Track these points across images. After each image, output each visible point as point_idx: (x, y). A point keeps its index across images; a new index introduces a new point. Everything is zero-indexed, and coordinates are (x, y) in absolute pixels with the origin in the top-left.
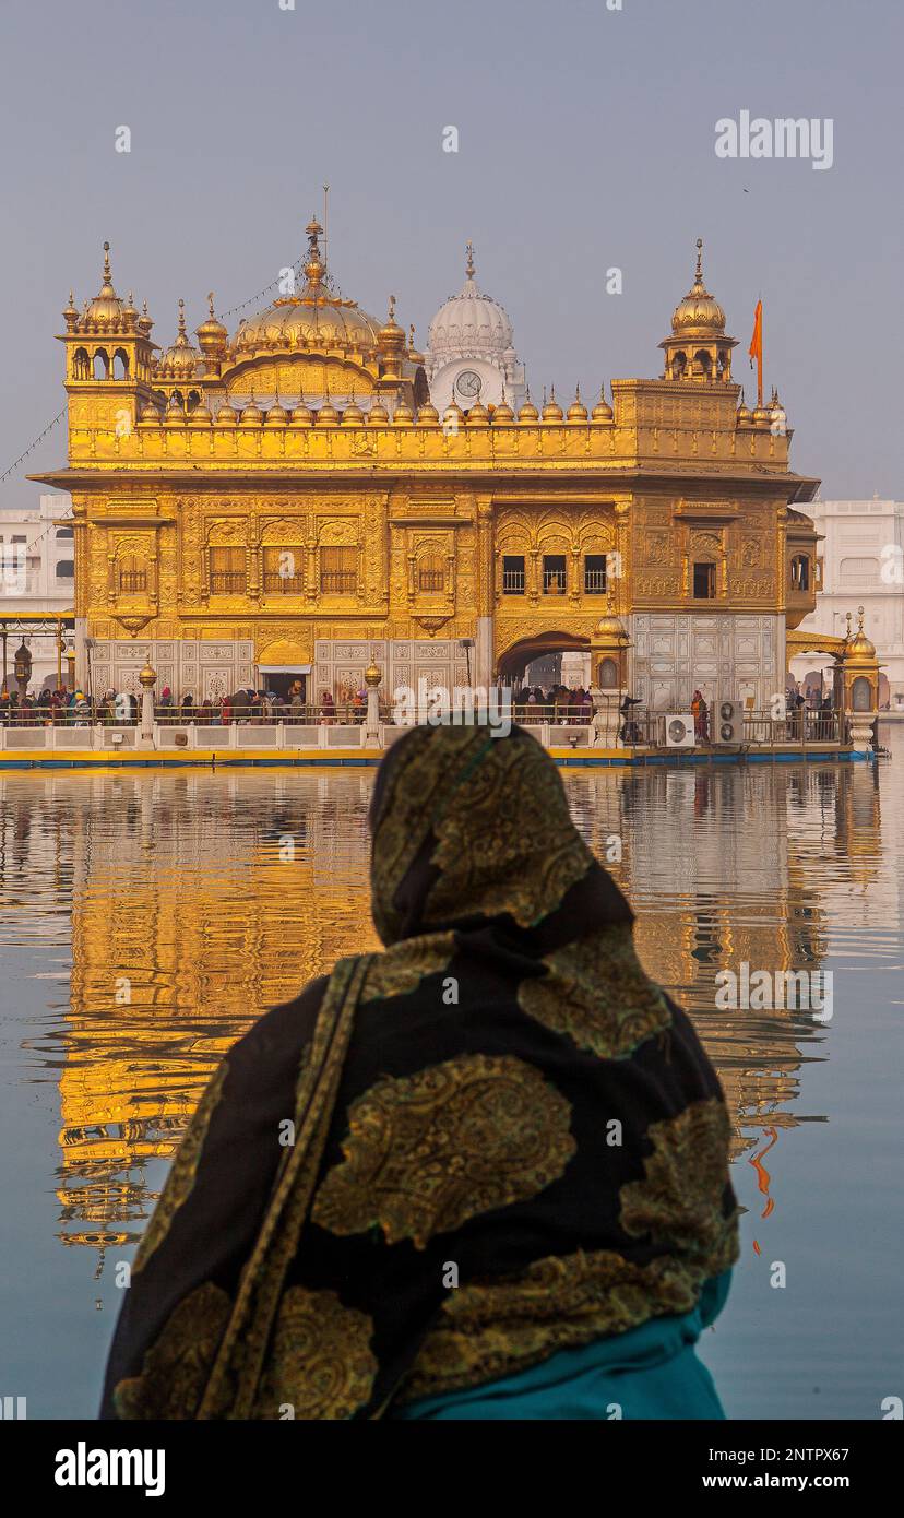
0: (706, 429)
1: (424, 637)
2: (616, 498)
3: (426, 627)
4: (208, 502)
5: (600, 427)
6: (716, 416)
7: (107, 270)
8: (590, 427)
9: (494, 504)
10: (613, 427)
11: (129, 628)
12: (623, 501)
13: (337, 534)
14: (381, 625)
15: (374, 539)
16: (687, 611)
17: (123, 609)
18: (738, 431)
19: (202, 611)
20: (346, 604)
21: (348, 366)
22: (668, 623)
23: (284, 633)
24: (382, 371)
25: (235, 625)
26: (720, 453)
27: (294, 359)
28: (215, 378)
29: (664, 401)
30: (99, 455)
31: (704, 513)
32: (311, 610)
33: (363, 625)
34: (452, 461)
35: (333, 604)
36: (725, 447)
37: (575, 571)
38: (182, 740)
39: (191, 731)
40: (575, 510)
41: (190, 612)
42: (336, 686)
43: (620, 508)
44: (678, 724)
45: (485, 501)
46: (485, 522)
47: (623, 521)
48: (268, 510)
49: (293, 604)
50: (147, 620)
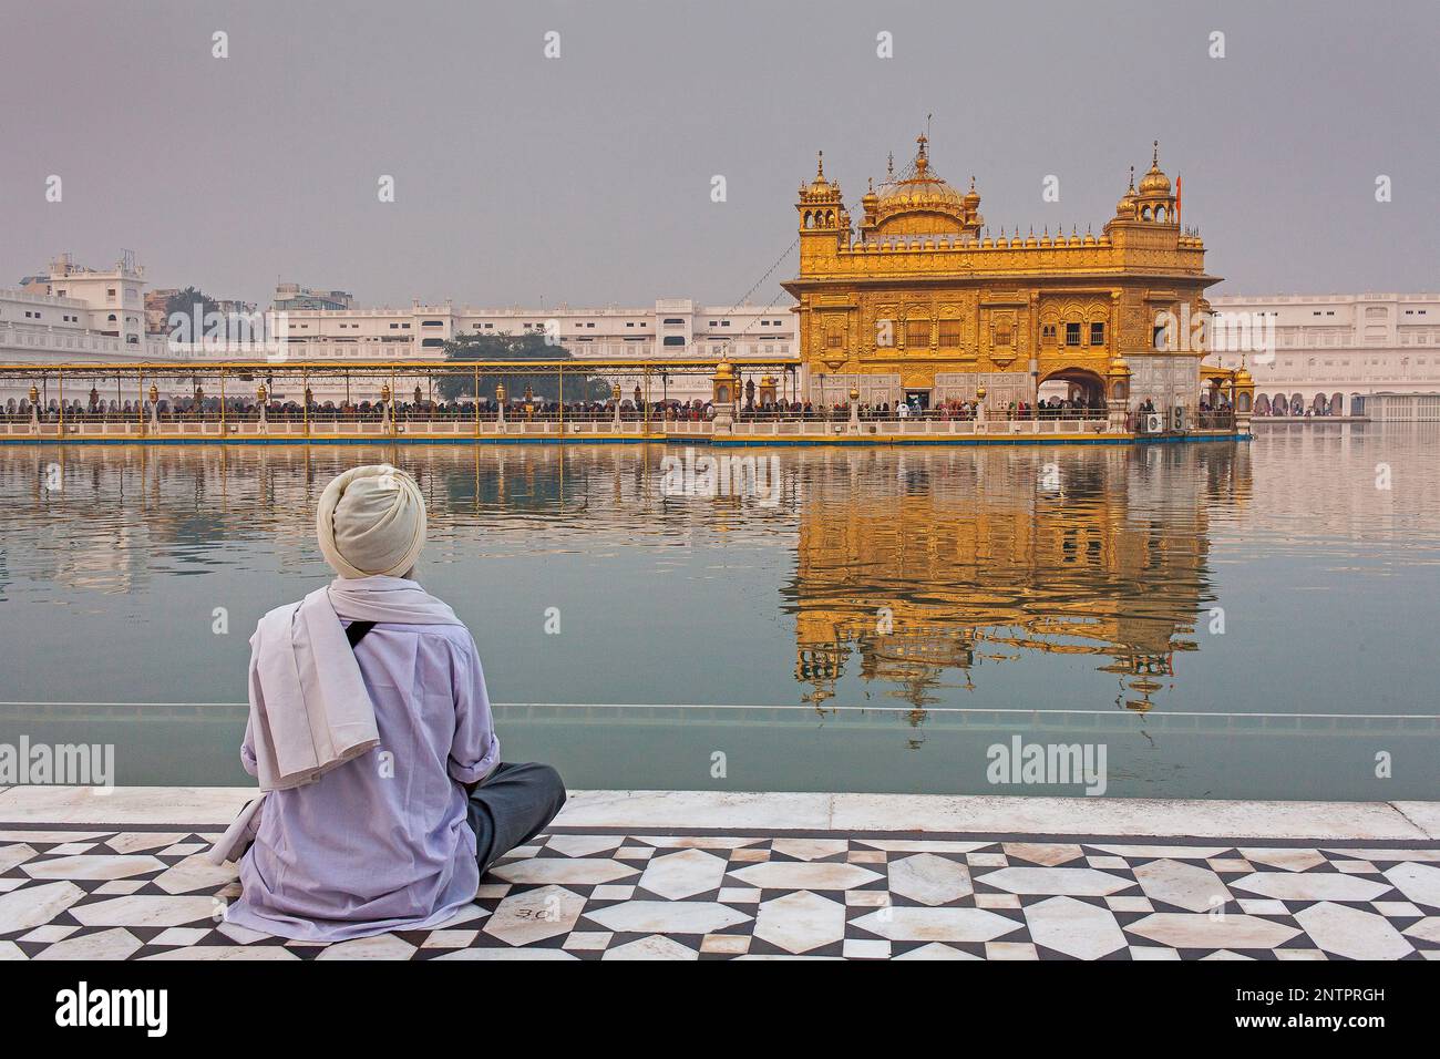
0: (1161, 249)
1: (998, 372)
2: (1112, 289)
3: (999, 365)
4: (874, 296)
5: (1103, 249)
6: (1167, 242)
7: (820, 166)
8: (1098, 249)
9: (1040, 294)
10: (1111, 248)
11: (831, 368)
12: (1116, 292)
13: (949, 313)
14: (973, 364)
15: (971, 315)
16: (1149, 355)
17: (829, 357)
18: (1178, 250)
19: (872, 358)
20: (954, 353)
21: (948, 217)
22: (1139, 361)
23: (918, 370)
24: (967, 220)
25: (890, 365)
26: (1169, 264)
27: (916, 214)
28: (873, 225)
29: (1140, 233)
30: (817, 271)
31: (1160, 298)
32: (934, 356)
33: (963, 364)
34: (1017, 269)
35: (945, 353)
36: (1170, 259)
37: (1085, 333)
38: (873, 430)
39: (878, 425)
40: (1087, 297)
41: (866, 358)
42: (947, 399)
43: (1115, 295)
44: (1154, 419)
45: (1035, 293)
46: (1034, 304)
47: (1116, 302)
48: (910, 299)
49: (923, 353)
50: (842, 363)
